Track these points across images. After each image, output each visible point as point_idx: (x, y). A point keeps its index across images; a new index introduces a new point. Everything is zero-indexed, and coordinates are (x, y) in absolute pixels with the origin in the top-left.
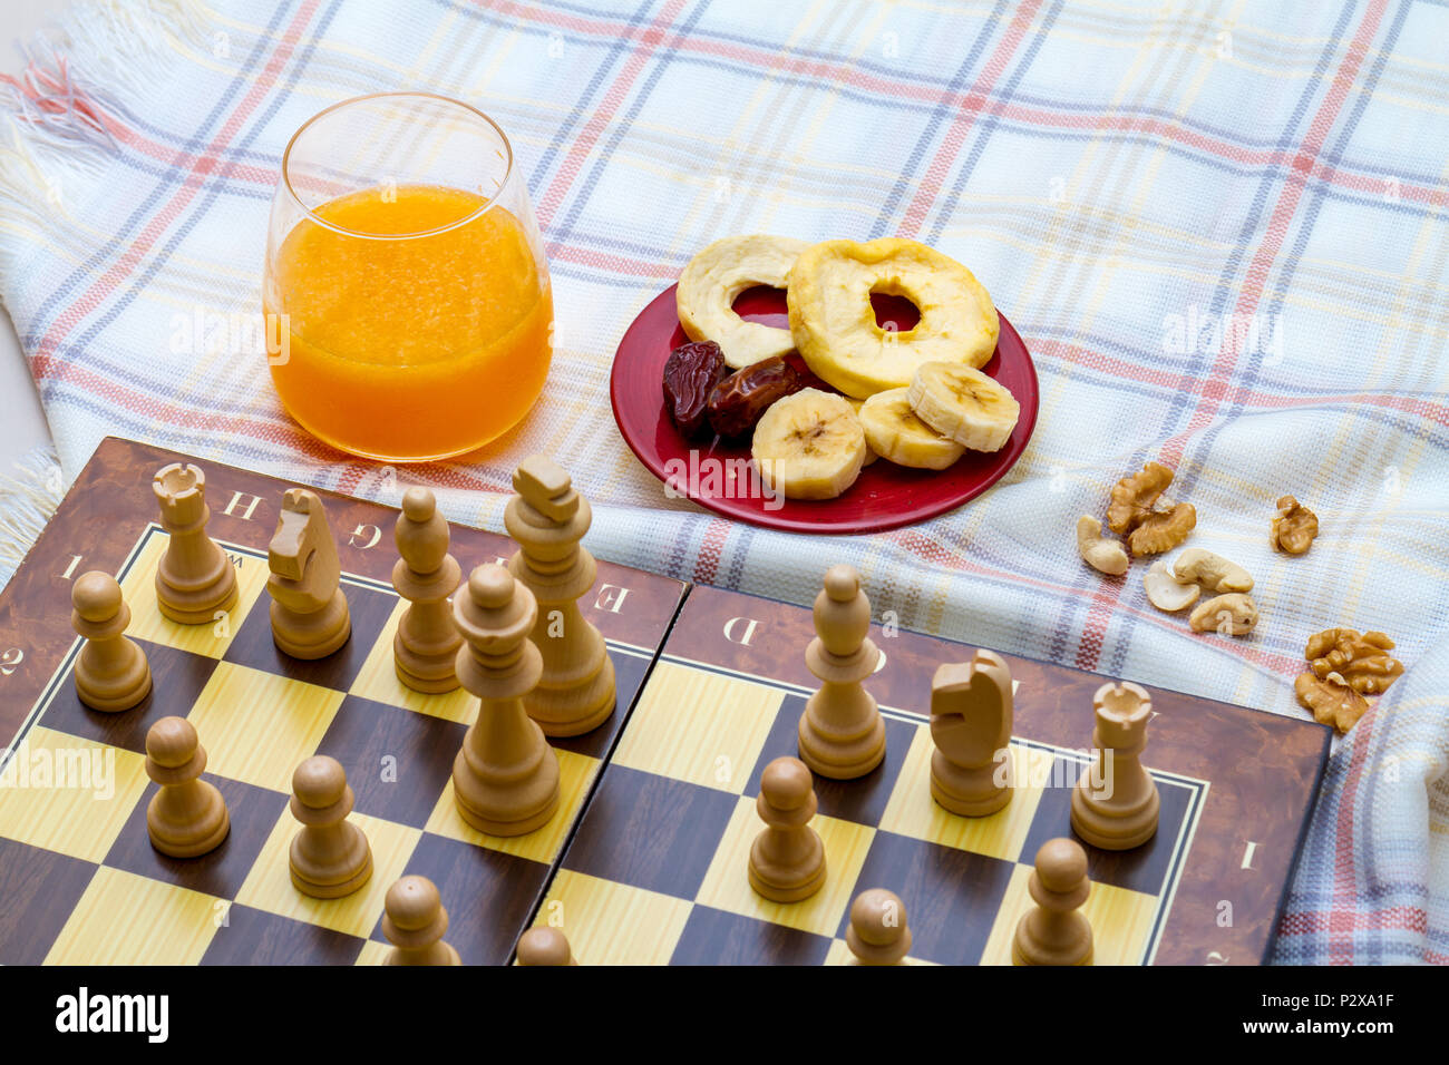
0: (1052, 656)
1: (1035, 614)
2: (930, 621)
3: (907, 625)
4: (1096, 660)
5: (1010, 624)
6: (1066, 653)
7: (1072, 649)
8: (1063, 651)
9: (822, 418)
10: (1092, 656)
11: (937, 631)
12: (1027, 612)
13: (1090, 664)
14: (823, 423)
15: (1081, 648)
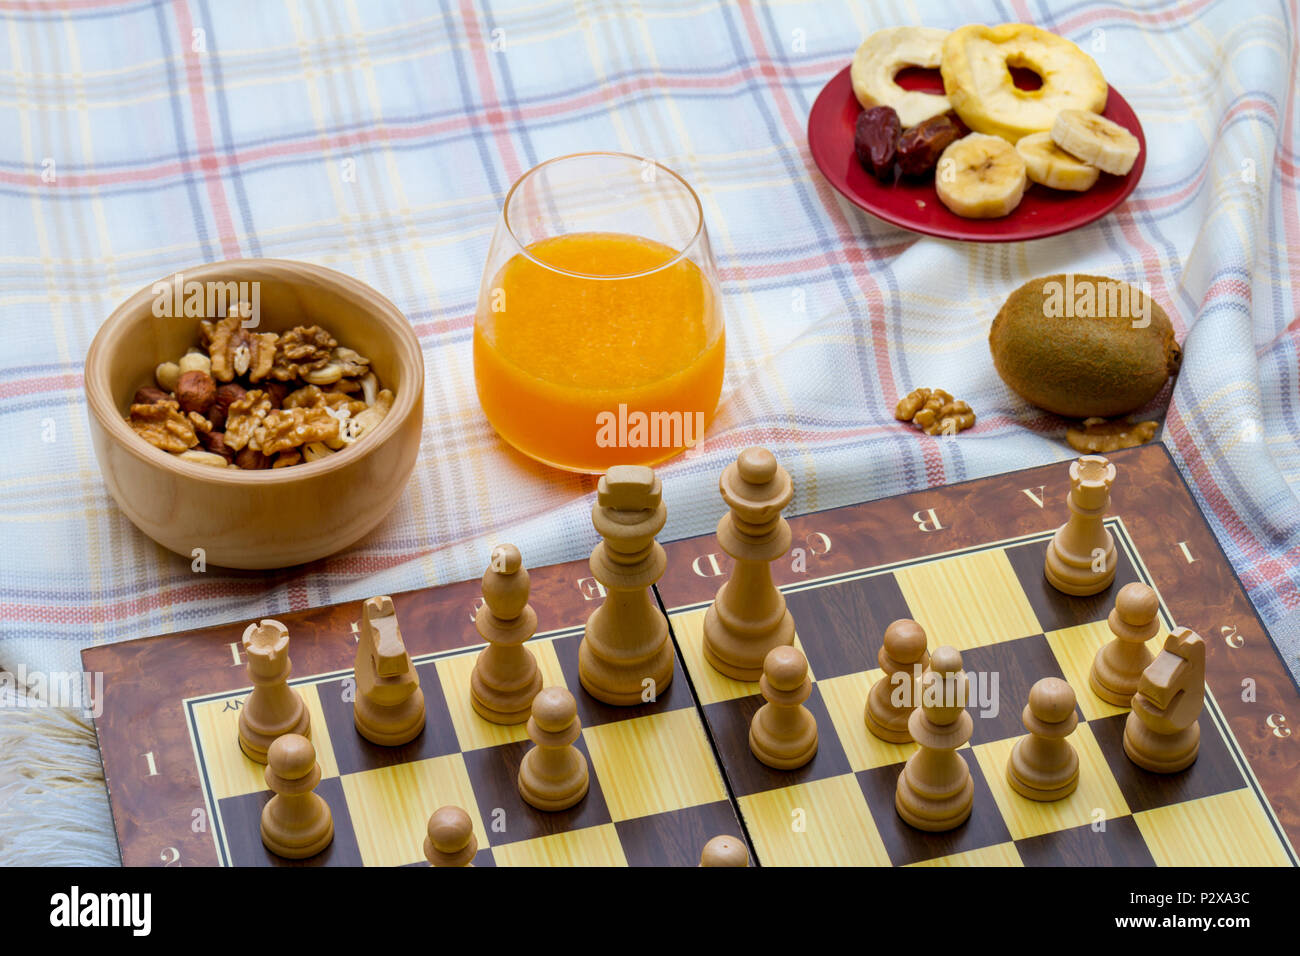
0: (908, 486)
1: (884, 459)
2: (808, 501)
3: (792, 512)
4: (942, 473)
5: (869, 475)
6: (918, 479)
7: (921, 473)
8: (915, 478)
9: (990, 154)
10: (939, 472)
11: (816, 506)
12: (877, 461)
13: (940, 478)
14: (991, 158)
15: (927, 469)
